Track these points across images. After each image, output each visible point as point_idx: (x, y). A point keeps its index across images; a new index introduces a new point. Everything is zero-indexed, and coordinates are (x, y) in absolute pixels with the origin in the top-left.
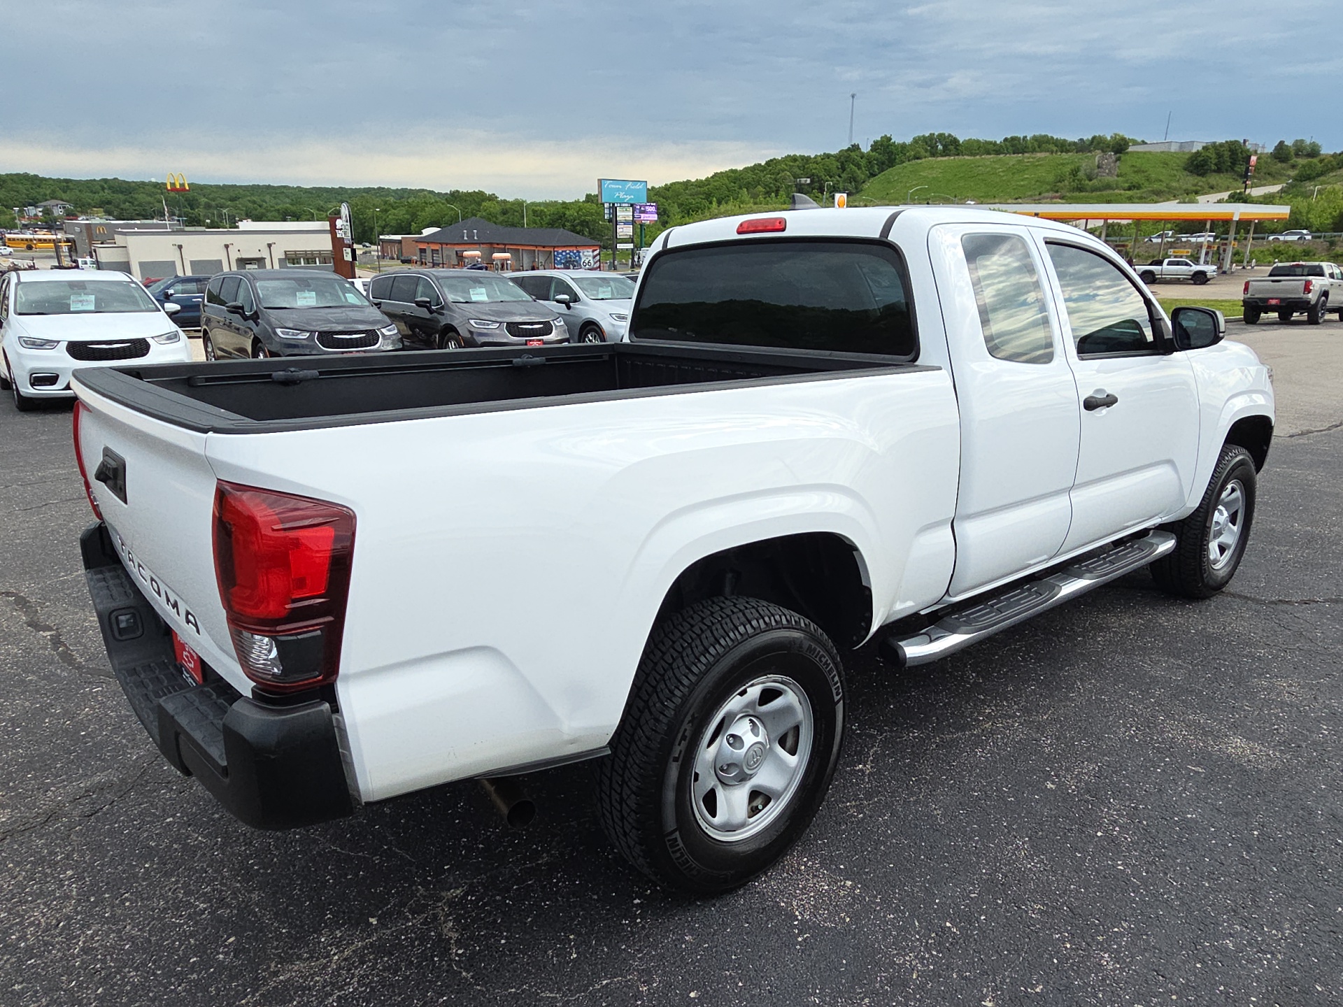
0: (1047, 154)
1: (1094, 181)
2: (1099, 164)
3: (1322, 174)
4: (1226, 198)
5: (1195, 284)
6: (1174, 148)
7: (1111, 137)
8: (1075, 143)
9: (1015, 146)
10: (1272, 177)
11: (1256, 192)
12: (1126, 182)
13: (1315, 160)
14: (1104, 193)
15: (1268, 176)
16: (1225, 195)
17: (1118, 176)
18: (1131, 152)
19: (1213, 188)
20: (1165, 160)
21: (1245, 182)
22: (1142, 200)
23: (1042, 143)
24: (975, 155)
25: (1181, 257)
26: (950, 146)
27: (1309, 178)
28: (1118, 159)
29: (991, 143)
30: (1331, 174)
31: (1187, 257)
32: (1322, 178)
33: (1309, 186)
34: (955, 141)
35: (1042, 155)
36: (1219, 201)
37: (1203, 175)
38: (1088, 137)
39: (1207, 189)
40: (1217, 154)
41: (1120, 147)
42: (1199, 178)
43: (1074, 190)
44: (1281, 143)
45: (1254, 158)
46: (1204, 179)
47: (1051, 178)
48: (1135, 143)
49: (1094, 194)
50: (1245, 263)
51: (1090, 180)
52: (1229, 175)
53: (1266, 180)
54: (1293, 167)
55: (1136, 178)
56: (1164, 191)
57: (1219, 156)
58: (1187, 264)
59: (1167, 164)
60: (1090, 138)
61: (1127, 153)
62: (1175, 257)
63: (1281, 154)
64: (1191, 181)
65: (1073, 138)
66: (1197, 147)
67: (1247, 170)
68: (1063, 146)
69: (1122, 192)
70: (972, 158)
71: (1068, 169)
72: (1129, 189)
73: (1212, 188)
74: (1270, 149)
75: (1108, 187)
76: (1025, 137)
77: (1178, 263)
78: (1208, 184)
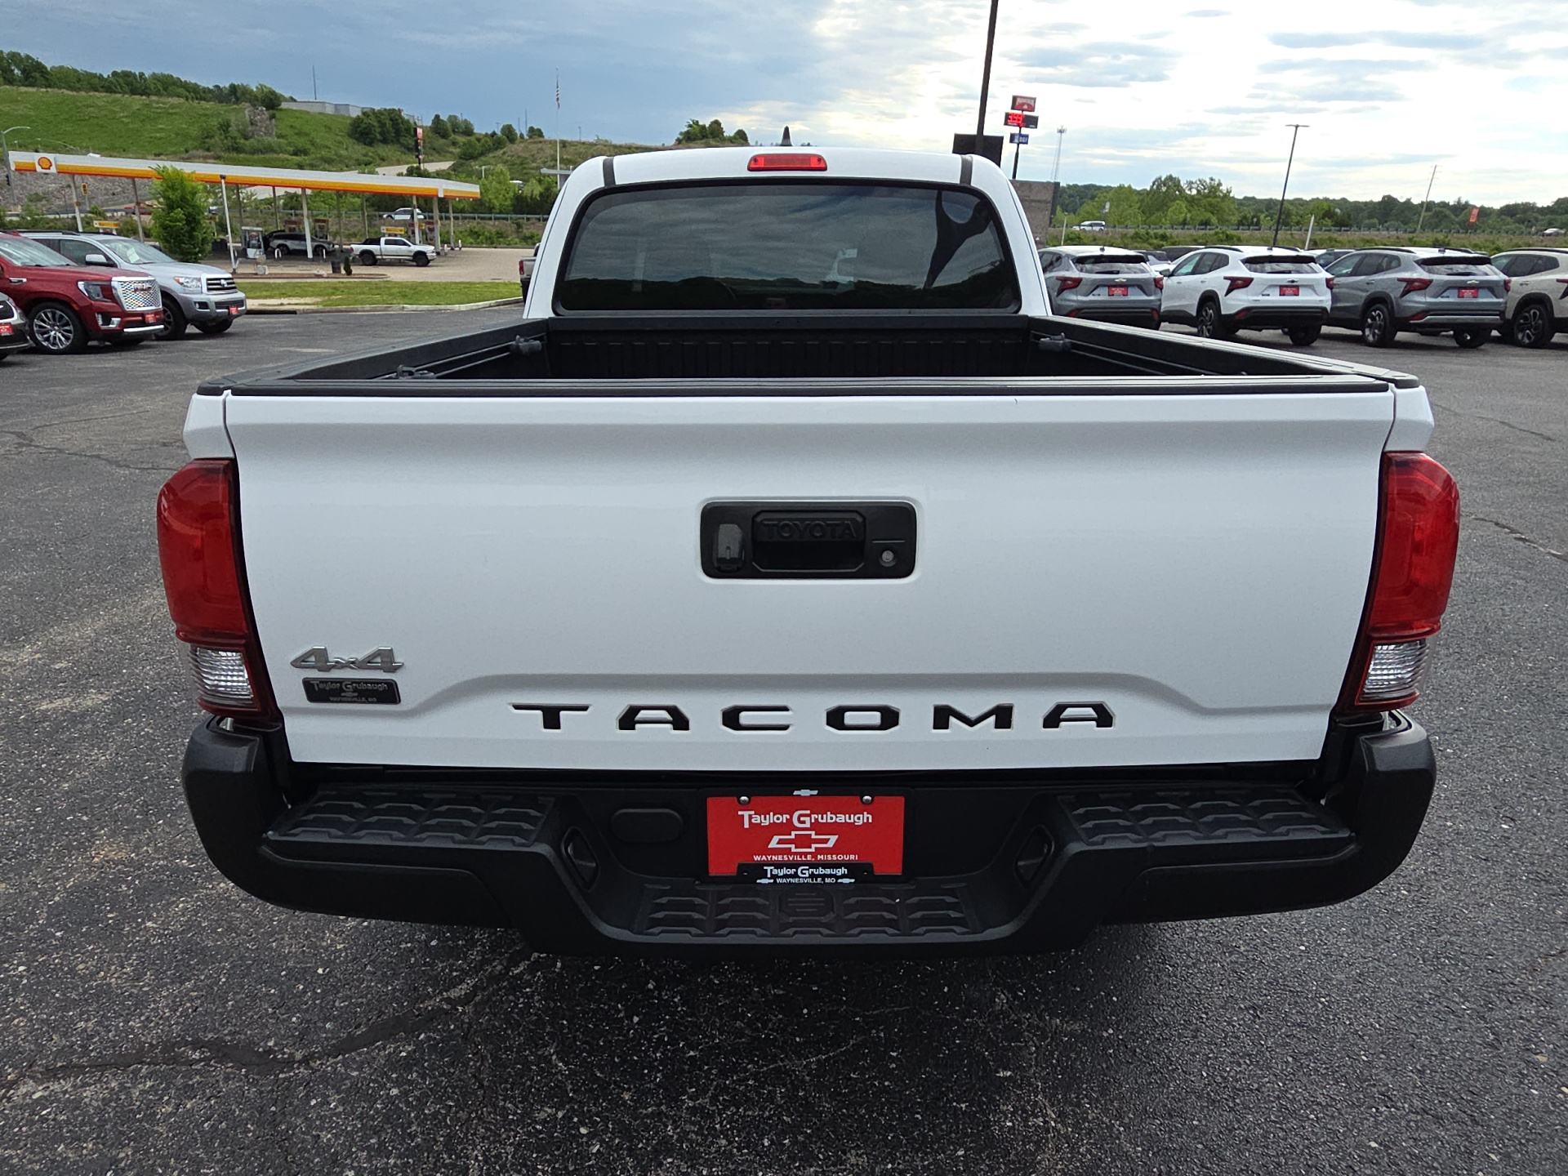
0: (182, 100)
1: (252, 140)
2: (251, 120)
3: (482, 154)
4: (405, 172)
5: (418, 266)
6: (330, 110)
7: (257, 88)
8: (210, 91)
9: (128, 83)
10: (438, 153)
11: (431, 167)
12: (289, 144)
13: (472, 138)
14: (267, 156)
15: (434, 152)
16: (404, 169)
17: (278, 137)
18: (286, 110)
19: (384, 161)
20: (326, 123)
21: (417, 157)
22: (313, 167)
23: (167, 85)
24: (78, 90)
25: (396, 235)
26: (34, 73)
27: (473, 157)
28: (273, 117)
29: (95, 75)
30: (491, 155)
31: (401, 236)
32: (483, 158)
33: (475, 166)
34: (39, 67)
35: (175, 100)
36: (400, 175)
37: (370, 144)
38: (225, 84)
39: (379, 161)
40: (379, 122)
41: (271, 101)
42: (368, 148)
43: (228, 149)
44: (437, 117)
45: (419, 131)
46: (372, 149)
47: (195, 131)
48: (286, 100)
49: (256, 157)
50: (452, 245)
51: (246, 138)
52: (396, 146)
53: (432, 155)
54: (454, 144)
55: (301, 142)
56: (333, 161)
57: (382, 125)
58: (405, 244)
59: (330, 128)
60: (227, 86)
61: (281, 110)
62: (390, 235)
63: (439, 128)
64: (358, 150)
65: (207, 83)
66: (355, 113)
67: (417, 144)
68: (195, 92)
69: (286, 156)
70: (75, 93)
71: (214, 122)
72: (295, 154)
73: (383, 159)
74: (428, 123)
75: (269, 149)
76: (142, 75)
77: (396, 243)
78: (379, 155)
